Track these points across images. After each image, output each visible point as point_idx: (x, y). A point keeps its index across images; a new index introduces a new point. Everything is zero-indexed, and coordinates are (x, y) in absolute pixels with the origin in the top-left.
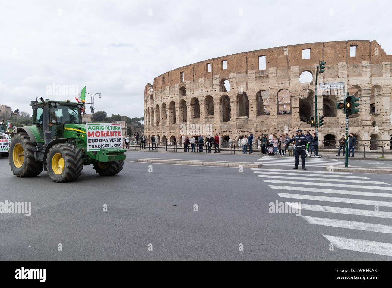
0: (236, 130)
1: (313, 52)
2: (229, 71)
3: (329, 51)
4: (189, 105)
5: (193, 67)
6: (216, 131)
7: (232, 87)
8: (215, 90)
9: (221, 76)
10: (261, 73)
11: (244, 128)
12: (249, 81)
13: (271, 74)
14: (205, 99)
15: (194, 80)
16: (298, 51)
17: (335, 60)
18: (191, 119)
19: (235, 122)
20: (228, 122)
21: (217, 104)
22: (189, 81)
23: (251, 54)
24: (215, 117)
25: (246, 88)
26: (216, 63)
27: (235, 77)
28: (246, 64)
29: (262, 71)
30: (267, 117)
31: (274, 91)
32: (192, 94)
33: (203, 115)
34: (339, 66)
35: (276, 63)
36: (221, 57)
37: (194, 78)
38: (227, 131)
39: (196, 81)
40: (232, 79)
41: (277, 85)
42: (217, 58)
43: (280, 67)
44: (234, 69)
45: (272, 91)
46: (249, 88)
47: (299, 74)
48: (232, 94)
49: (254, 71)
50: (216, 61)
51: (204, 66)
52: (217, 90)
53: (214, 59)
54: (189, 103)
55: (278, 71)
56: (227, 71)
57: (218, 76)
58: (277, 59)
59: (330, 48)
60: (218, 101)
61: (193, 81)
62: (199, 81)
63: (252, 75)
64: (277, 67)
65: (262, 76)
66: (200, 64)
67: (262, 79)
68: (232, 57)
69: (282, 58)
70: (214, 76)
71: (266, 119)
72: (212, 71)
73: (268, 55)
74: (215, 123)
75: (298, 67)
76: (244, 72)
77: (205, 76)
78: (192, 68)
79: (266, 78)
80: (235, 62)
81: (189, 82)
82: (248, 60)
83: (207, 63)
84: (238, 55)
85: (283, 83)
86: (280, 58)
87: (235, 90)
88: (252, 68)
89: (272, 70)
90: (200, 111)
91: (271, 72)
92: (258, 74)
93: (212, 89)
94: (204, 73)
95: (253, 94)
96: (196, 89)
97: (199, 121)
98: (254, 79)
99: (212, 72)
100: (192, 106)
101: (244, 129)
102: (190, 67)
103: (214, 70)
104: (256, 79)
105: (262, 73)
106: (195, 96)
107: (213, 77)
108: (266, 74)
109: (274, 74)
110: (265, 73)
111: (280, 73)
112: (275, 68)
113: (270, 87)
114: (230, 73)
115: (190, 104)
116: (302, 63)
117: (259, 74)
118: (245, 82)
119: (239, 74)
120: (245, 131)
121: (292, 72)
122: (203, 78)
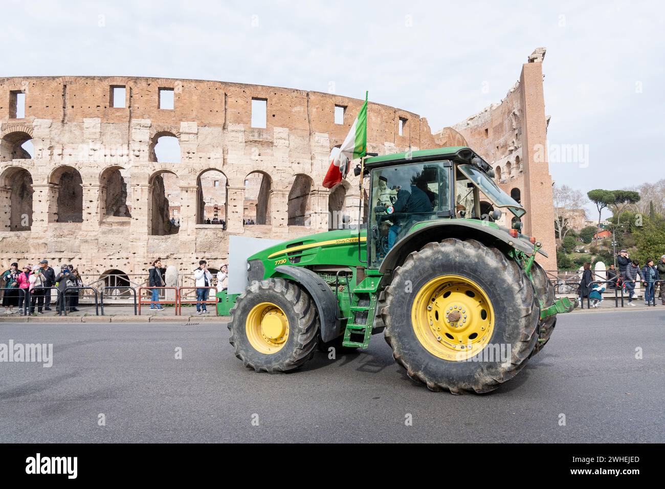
0: (195, 256)
1: (352, 114)
2: (180, 114)
3: (374, 119)
4: (44, 186)
5: (65, 86)
6: (134, 257)
7: (187, 155)
8: (138, 156)
9: (155, 124)
10: (256, 134)
11: (214, 251)
12: (229, 148)
13: (278, 141)
14: (103, 174)
15: (64, 119)
16: (328, 106)
17: (381, 136)
18: (50, 222)
19: (193, 237)
20: (172, 236)
21: (142, 191)
22: (46, 120)
23: (237, 89)
24: (132, 221)
25: (221, 161)
26: (142, 90)
27: (196, 132)
28: (224, 109)
29: (260, 131)
30: (267, 229)
31: (283, 175)
32: (56, 157)
33: (92, 215)
34: (386, 148)
35: (287, 120)
36: (158, 79)
37: (65, 115)
38: (167, 258)
39: (75, 123)
40: (187, 136)
41: (290, 165)
42: (147, 79)
43: (295, 129)
44: (194, 113)
45: (279, 175)
46: (229, 161)
47: (329, 150)
48: (186, 171)
49: (241, 127)
50: (144, 84)
51: (104, 90)
52: (141, 154)
53: (138, 78)
54: (44, 179)
55: (292, 137)
56: (173, 114)
57: (148, 122)
58: (291, 112)
59: (375, 114)
60: (146, 183)
61: (63, 121)
62: (85, 125)
63: (237, 135)
64: (291, 129)
65: (260, 141)
66: (89, 81)
67: (260, 146)
68: (189, 85)
69: (299, 112)
70: (134, 121)
71: (266, 233)
72: (130, 107)
73: (273, 100)
74: (132, 236)
75: (326, 135)
76: (217, 125)
77: (105, 116)
78: (62, 86)
79: (268, 146)
80: (196, 97)
81: (48, 121)
82: (229, 100)
83: (115, 83)
84: (205, 84)
85: (300, 162)
86: (295, 112)
87: (193, 161)
88: (238, 120)
89: (279, 132)
90: (85, 204)
91: (279, 136)
92: (250, 134)
93: (126, 152)
94: (102, 108)
95: (239, 176)
96: (72, 143)
97: (80, 229)
98: (241, 144)
99: (128, 110)
100: (51, 187)
101: (215, 255)
102: (54, 84)
103: (137, 105)
104: (246, 146)
105: (259, 135)
106: (68, 161)
107: (130, 122)
108: (269, 138)
109: (283, 141)
110: (265, 136)
111: (295, 141)
112: (287, 130)
113: (275, 167)
114: (181, 120)
115: (45, 183)
116: (334, 129)
117: (253, 136)
118: (219, 148)
119: (207, 128)
120: (217, 259)
121: (317, 144)
122: (98, 120)
